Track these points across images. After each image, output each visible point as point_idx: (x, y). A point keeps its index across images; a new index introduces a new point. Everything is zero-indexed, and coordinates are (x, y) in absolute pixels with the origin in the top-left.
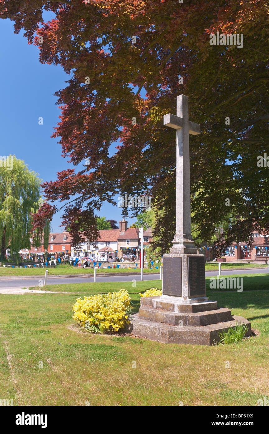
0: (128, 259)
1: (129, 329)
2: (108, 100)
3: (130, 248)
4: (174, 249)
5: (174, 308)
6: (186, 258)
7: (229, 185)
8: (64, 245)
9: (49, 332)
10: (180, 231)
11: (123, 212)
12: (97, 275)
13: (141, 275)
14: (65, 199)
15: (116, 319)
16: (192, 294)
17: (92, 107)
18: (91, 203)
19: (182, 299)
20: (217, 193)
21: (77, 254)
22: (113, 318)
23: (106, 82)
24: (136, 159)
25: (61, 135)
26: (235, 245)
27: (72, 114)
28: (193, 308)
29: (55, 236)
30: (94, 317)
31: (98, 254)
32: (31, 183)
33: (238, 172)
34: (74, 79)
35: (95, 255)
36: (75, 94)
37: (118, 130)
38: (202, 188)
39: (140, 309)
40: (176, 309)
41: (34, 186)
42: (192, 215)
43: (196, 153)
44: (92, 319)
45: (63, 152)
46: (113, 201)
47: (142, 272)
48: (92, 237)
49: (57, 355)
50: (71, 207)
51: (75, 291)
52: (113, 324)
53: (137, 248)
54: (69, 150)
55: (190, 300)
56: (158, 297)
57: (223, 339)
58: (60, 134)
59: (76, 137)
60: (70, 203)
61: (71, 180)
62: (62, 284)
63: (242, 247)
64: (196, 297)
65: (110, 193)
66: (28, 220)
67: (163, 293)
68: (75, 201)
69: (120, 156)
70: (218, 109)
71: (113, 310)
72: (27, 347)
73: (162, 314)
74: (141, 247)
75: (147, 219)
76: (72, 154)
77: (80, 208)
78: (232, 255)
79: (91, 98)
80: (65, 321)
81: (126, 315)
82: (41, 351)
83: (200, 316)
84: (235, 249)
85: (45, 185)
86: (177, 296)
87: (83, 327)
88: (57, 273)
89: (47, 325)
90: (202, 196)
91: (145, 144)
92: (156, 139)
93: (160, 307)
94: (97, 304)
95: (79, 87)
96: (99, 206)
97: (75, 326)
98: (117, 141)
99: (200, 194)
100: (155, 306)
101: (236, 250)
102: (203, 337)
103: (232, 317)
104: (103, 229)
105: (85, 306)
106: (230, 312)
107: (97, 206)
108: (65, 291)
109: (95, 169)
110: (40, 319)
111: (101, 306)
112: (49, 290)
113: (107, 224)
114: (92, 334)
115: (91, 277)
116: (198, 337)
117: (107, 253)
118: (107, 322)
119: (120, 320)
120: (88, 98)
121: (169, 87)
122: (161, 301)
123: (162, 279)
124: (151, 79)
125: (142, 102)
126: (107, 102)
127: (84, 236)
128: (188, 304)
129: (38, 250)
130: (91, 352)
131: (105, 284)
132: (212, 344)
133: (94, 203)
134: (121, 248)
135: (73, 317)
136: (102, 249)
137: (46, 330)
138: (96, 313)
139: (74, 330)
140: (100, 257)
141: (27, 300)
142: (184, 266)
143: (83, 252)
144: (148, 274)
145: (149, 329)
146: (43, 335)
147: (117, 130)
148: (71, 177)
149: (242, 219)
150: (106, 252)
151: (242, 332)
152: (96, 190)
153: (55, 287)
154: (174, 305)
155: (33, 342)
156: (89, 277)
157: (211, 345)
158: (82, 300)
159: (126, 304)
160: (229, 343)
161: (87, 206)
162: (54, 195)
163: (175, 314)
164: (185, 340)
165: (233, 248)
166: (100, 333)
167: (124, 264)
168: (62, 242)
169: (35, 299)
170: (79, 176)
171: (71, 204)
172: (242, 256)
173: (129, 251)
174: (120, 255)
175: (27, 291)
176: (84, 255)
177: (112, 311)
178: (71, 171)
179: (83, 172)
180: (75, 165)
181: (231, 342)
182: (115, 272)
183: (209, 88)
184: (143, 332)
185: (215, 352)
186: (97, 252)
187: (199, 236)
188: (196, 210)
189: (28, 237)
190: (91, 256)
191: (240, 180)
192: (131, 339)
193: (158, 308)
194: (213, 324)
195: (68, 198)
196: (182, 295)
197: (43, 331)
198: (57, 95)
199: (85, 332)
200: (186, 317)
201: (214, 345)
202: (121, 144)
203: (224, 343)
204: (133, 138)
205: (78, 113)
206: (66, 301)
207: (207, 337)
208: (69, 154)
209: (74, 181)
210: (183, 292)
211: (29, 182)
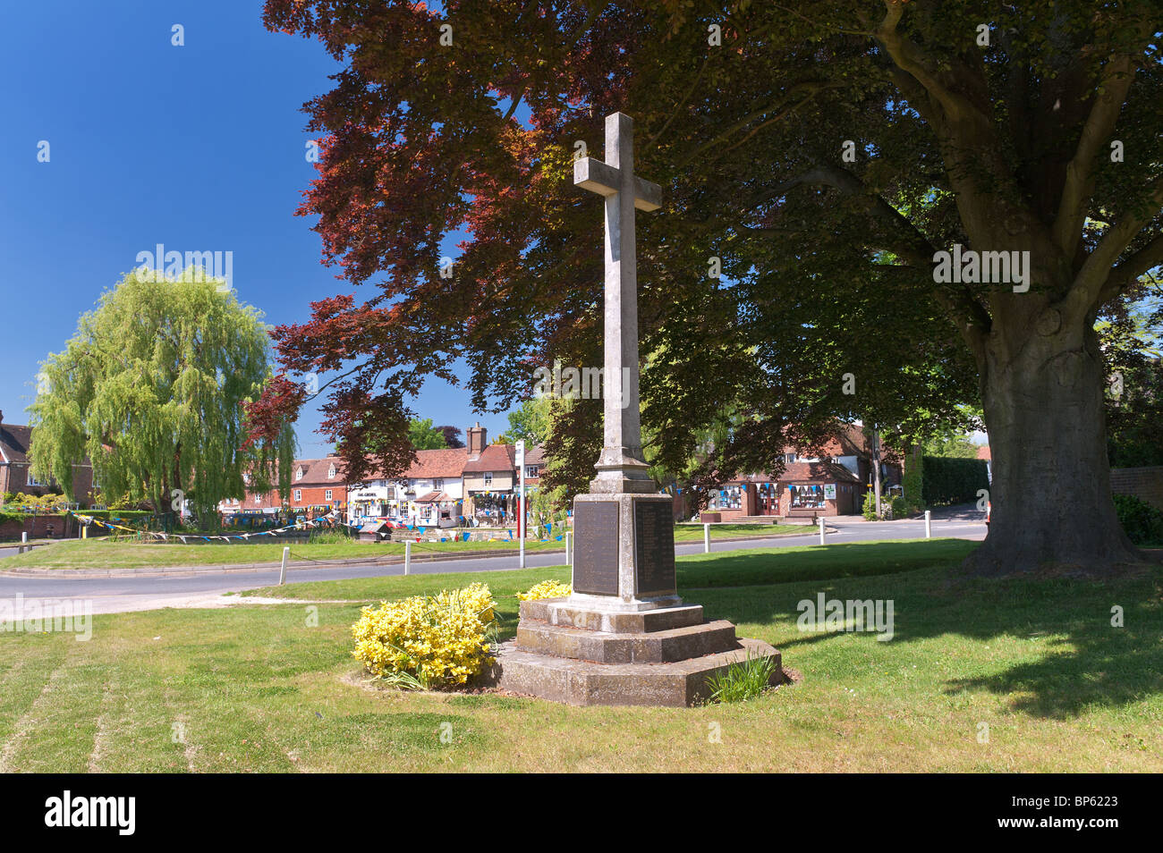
0: (489, 520)
1: (493, 676)
2: (437, 126)
3: (493, 494)
4: (600, 483)
5: (600, 623)
6: (630, 503)
7: (728, 337)
8: (330, 489)
9: (293, 690)
10: (613, 441)
11: (474, 401)
12: (412, 558)
13: (519, 555)
14: (329, 367)
15: (460, 652)
16: (645, 588)
17: (397, 143)
18: (395, 379)
19: (619, 600)
20: (700, 355)
21: (363, 511)
22: (453, 651)
23: (433, 82)
24: (506, 273)
25: (318, 210)
26: (742, 483)
27: (348, 159)
28: (646, 621)
29: (308, 466)
30: (405, 649)
31: (413, 509)
32: (243, 334)
33: (750, 305)
34: (352, 72)
35: (406, 512)
36: (354, 108)
37: (463, 200)
38: (664, 344)
39: (520, 628)
40: (606, 624)
41: (252, 343)
42: (643, 407)
43: (652, 258)
44: (400, 655)
45: (324, 253)
46: (451, 373)
47: (522, 548)
48: (397, 461)
49: (312, 741)
50: (344, 388)
51: (359, 597)
52: (452, 665)
53: (510, 492)
54: (340, 249)
55: (640, 602)
56: (563, 599)
57: (717, 693)
58: (316, 207)
59: (358, 217)
60: (342, 377)
61: (347, 323)
62: (325, 581)
63: (758, 486)
64: (652, 597)
65: (442, 355)
66: (237, 426)
67: (575, 587)
68: (357, 374)
69: (466, 265)
70: (702, 154)
71: (453, 632)
72: (235, 726)
73: (569, 638)
74: (521, 489)
75: (533, 423)
76: (348, 257)
77: (367, 390)
78: (736, 505)
79: (395, 122)
80: (333, 664)
81: (483, 643)
82: (272, 734)
83: (663, 640)
84: (742, 490)
85: (281, 332)
86: (608, 595)
87: (379, 676)
88: (312, 556)
89: (287, 676)
90: (665, 363)
91: (529, 238)
92: (554, 224)
93: (567, 623)
94: (413, 618)
95: (364, 92)
96: (415, 386)
97: (359, 675)
98: (458, 229)
99: (660, 357)
100: (555, 621)
101: (744, 495)
102: (672, 687)
103: (739, 641)
104: (428, 449)
105: (384, 624)
106: (732, 630)
107: (411, 385)
108: (332, 597)
109: (406, 294)
110: (271, 663)
111: (422, 624)
112: (293, 596)
113: (437, 435)
114: (400, 692)
115: (398, 563)
116: (659, 688)
117: (437, 505)
118: (437, 661)
119: (470, 656)
120: (388, 121)
121: (587, 102)
122: (570, 608)
123: (570, 562)
124: (541, 76)
125: (521, 134)
126: (433, 131)
127: (376, 458)
128: (634, 611)
129: (264, 501)
130: (398, 731)
131: (432, 578)
132: (692, 705)
133: (402, 379)
134: (471, 493)
135: (354, 653)
136: (425, 496)
137: (285, 686)
138: (411, 642)
139: (356, 684)
140: (419, 517)
141: (237, 620)
142: (623, 522)
143: (378, 504)
144: (538, 553)
145: (540, 675)
146: (277, 699)
147: (459, 200)
148: (347, 314)
149: (758, 418)
150: (434, 504)
151: (761, 674)
152: (409, 347)
153: (306, 590)
154: (600, 617)
155: (253, 715)
156: (391, 564)
157: (688, 705)
158: (375, 610)
159: (484, 617)
160: (730, 699)
161: (384, 385)
162: (303, 358)
163: (603, 636)
164: (628, 696)
165: (737, 490)
166: (422, 690)
167: (477, 530)
168: (324, 481)
169: (256, 618)
170: (365, 312)
171: (346, 379)
172: (758, 507)
173: (491, 501)
174: (469, 510)
175: (236, 599)
176: (379, 513)
177: (451, 634)
178: (345, 299)
179: (375, 302)
180: (355, 283)
181: (735, 698)
182: (458, 550)
183: (683, 102)
184: (526, 682)
185: (698, 720)
186: (411, 504)
187: (658, 457)
188: (651, 395)
189: (237, 470)
190: (397, 513)
191: (754, 324)
192: (496, 701)
193: (562, 624)
194: (693, 658)
195: (338, 366)
196: (621, 593)
197: (279, 689)
198: (308, 110)
199: (383, 689)
200: (629, 642)
201: (695, 705)
202: (471, 238)
203: (719, 702)
204: (498, 220)
205: (362, 157)
206: (336, 620)
207: (679, 689)
208: (339, 258)
209: (353, 324)
210: (621, 586)
211: (240, 332)
